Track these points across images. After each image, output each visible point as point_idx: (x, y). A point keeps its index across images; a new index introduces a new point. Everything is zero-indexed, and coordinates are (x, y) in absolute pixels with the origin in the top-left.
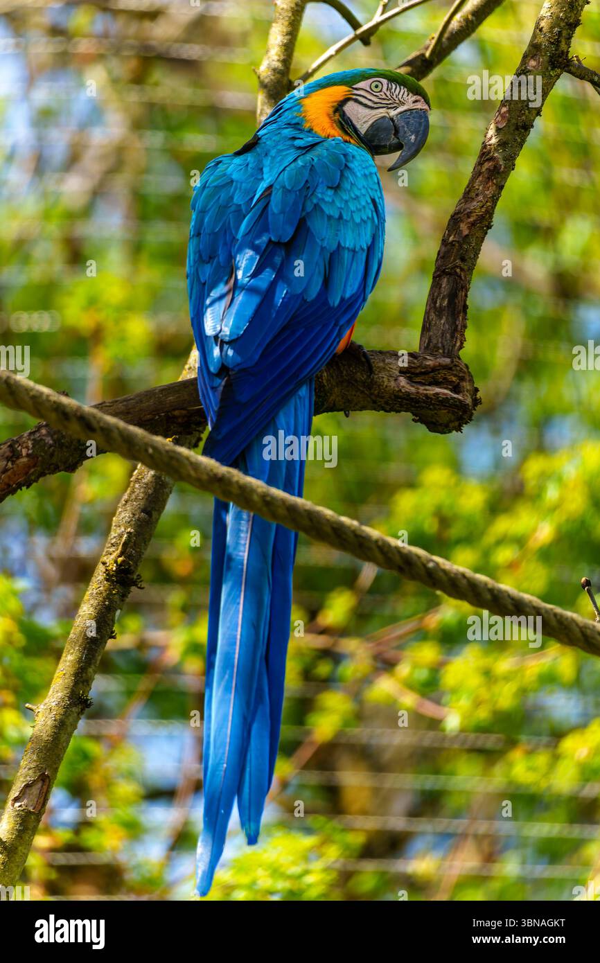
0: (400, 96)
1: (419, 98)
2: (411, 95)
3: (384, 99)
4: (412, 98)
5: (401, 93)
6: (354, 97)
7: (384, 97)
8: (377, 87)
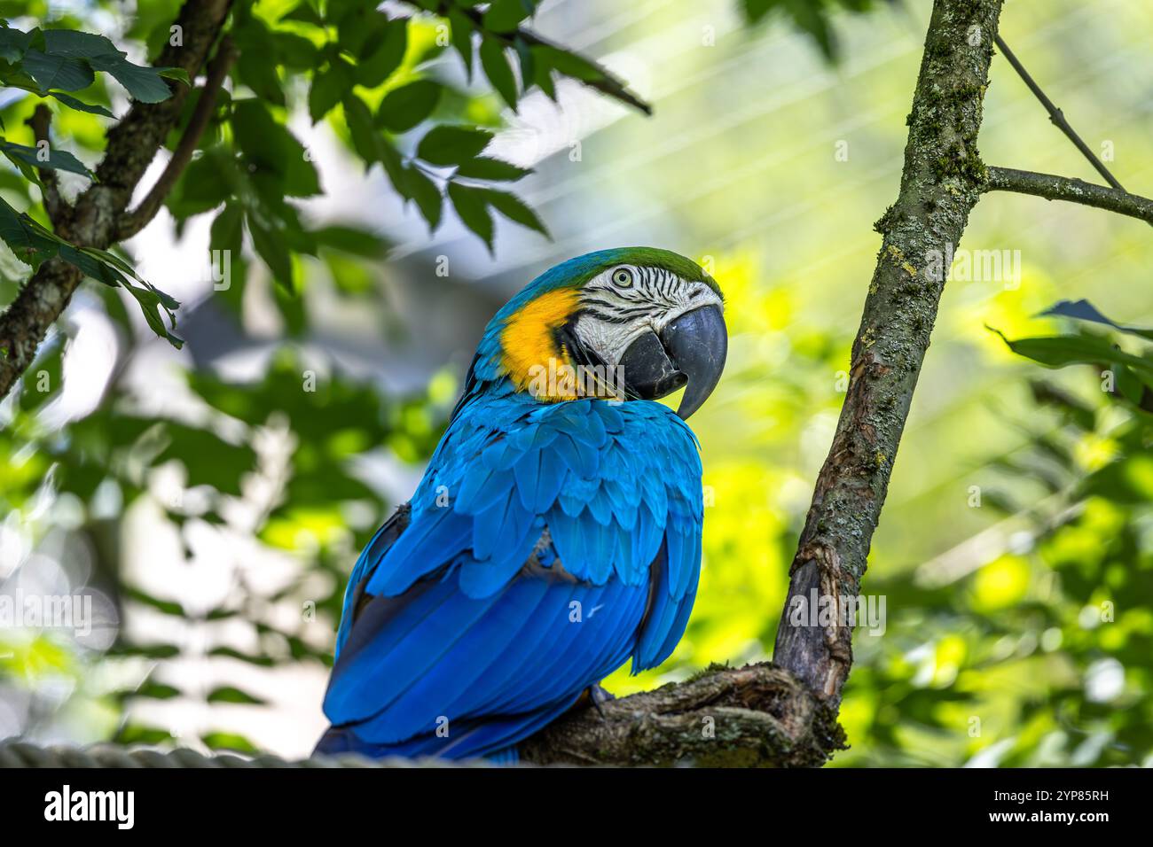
0: (665, 292)
1: (698, 285)
2: (683, 283)
3: (639, 302)
4: (686, 288)
5: (667, 286)
6: (590, 307)
7: (640, 298)
8: (623, 278)
